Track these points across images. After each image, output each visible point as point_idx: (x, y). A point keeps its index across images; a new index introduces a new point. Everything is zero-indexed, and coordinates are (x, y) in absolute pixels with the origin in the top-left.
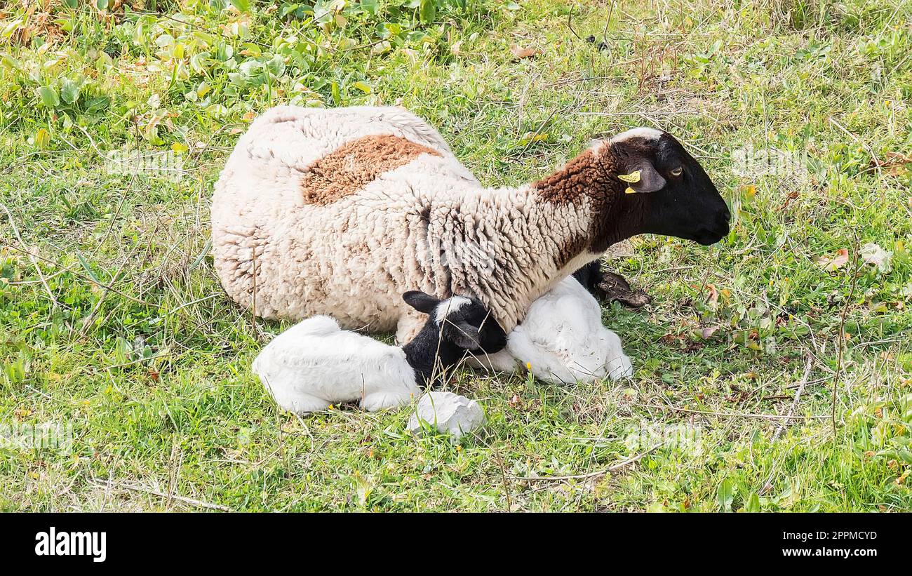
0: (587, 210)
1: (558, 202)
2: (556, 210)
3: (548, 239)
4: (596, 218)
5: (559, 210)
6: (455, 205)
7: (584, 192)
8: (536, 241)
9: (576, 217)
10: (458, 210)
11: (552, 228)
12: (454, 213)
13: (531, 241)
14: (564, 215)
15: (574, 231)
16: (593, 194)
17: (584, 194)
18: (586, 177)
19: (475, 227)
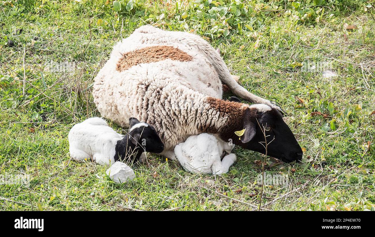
0: (224, 121)
1: (213, 107)
2: (210, 110)
3: (198, 119)
4: (226, 127)
5: (212, 110)
6: (160, 86)
7: (228, 114)
8: (191, 116)
9: (217, 119)
10: (161, 89)
11: (203, 115)
12: (158, 89)
13: (189, 115)
14: (213, 114)
15: (213, 123)
16: (231, 118)
17: (227, 115)
18: (232, 110)
19: (166, 98)
